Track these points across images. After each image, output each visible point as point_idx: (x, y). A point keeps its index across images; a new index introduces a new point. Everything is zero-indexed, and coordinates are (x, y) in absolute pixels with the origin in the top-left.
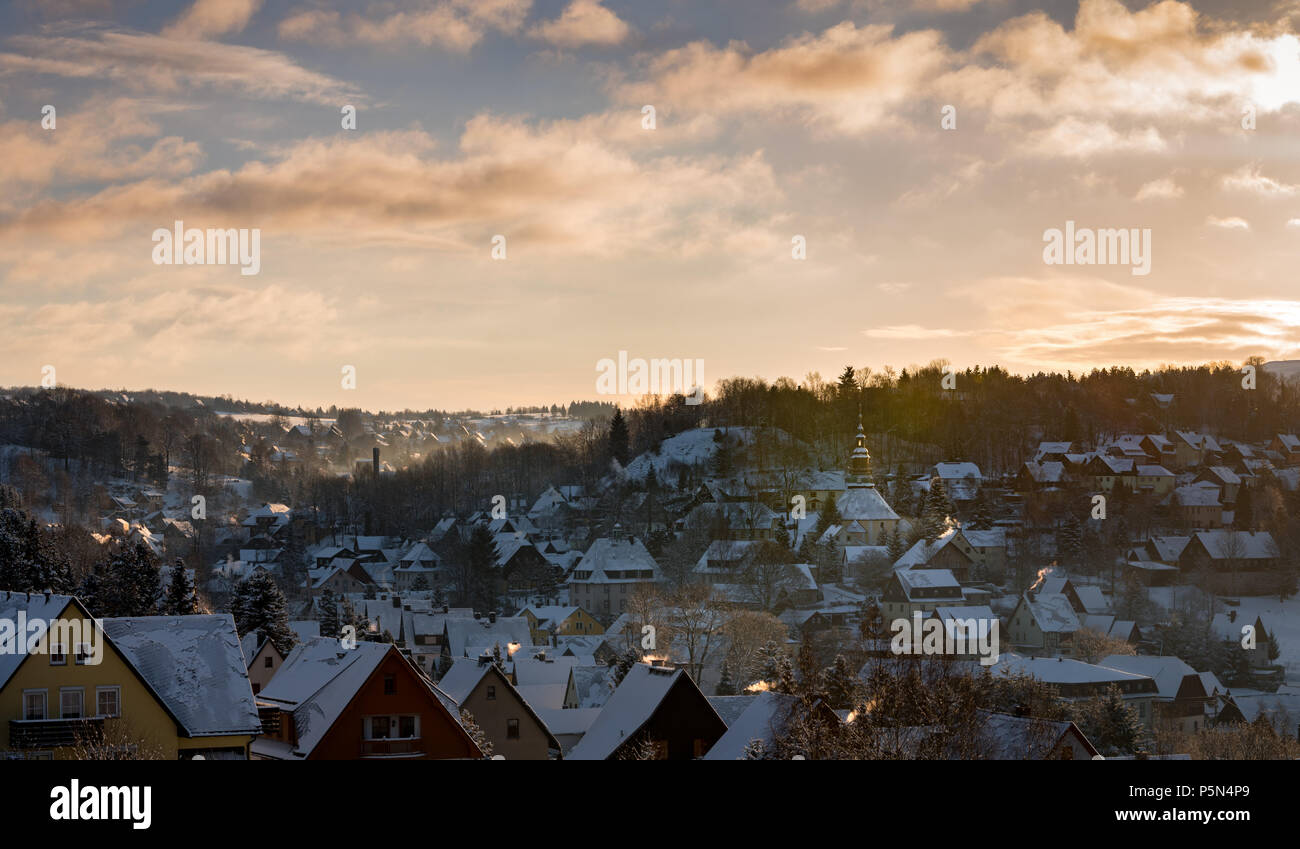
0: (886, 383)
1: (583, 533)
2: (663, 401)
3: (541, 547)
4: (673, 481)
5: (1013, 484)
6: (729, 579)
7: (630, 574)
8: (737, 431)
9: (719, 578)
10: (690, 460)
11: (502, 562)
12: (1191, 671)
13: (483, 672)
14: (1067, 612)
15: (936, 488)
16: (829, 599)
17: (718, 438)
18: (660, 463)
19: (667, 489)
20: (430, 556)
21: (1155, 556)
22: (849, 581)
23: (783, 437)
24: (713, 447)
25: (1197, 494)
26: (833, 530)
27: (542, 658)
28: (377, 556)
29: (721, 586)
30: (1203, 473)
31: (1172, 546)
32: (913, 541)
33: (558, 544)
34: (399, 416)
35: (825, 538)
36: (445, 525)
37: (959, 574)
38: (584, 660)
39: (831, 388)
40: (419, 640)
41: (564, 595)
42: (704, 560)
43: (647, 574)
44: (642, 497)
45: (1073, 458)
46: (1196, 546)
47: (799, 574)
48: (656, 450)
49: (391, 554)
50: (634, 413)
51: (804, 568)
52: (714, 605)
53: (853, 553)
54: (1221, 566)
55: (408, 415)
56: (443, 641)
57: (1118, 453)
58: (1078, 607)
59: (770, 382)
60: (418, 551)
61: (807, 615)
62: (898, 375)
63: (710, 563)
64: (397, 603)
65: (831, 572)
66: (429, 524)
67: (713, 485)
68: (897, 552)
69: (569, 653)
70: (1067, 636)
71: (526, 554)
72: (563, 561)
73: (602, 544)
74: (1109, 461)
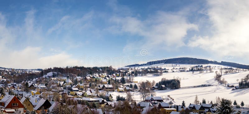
0: (71, 68)
1: (38, 83)
2: (47, 69)
3: (34, 85)
4: (48, 78)
5: (85, 79)
6: (54, 89)
7: (43, 88)
8: (55, 72)
9: (53, 88)
10: (50, 76)
11: (29, 86)
12: (103, 99)
13: (26, 98)
14: (90, 93)
15: (76, 79)
16: (65, 91)
17: (53, 73)
18: (47, 76)
19: (47, 79)
20: (21, 85)
21: (100, 87)
22: (67, 89)
23: (60, 73)
24: (53, 74)
25: (104, 80)
26: (65, 84)
27: (33, 97)
28: (16, 85)
29: (53, 90)
30: (105, 78)
31: (101, 86)
32: (74, 85)
33: (36, 84)
34: (19, 70)
35: (64, 84)
36: (23, 82)
37: (79, 88)
38: (38, 97)
39: (65, 68)
40: (20, 95)
41: (36, 90)
42: (51, 87)
43: (45, 88)
44: (45, 80)
45: (91, 76)
46: (104, 86)
47: (61, 88)
48: (46, 74)
49: (17, 85)
50: (44, 70)
51: (62, 88)
52: (52, 91)
53: (67, 86)
54: (107, 88)
55: (19, 69)
56: (22, 95)
57: (96, 76)
58: (91, 92)
59: (59, 67)
60: (20, 85)
61: (62, 93)
62: (73, 67)
63: (52, 87)
64: (17, 90)
65: (65, 88)
66: (21, 82)
67: (52, 78)
68: (72, 86)
69: (36, 96)
70: (90, 96)
71: (32, 85)
72: (36, 86)
73: (40, 84)
74: (95, 77)
